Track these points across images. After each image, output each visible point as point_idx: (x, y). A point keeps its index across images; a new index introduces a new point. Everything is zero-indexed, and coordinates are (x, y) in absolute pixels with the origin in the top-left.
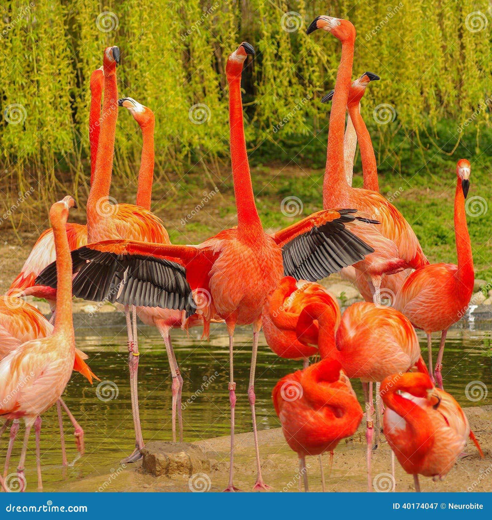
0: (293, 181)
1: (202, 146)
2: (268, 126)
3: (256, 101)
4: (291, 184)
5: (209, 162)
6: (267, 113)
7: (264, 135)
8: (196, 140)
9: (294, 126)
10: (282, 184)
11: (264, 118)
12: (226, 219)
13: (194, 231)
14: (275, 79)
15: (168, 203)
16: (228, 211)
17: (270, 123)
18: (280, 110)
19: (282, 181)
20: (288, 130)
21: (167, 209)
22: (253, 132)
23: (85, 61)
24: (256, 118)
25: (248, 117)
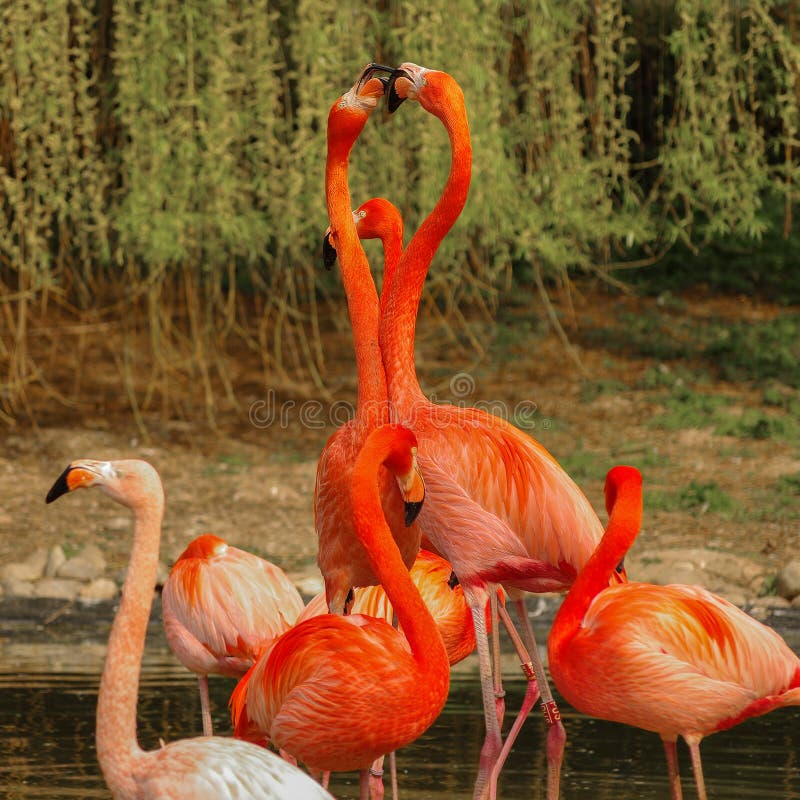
0: (739, 327)
1: (536, 251)
2: (682, 213)
3: (661, 159)
4: (734, 336)
5: (550, 283)
6: (679, 187)
7: (675, 231)
8: (524, 241)
9: (732, 219)
10: (715, 335)
11: (672, 195)
12: (595, 405)
14: (701, 115)
16: (600, 389)
17: (687, 206)
18: (706, 185)
19: (716, 329)
20: (717, 225)
22: (653, 224)
23: (303, 67)
24: (654, 195)
25: (641, 191)
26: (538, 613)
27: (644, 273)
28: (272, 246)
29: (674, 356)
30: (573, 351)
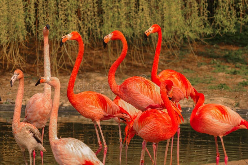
0: (230, 51)
1: (188, 36)
2: (219, 28)
3: (214, 17)
4: (230, 53)
5: (191, 42)
6: (218, 22)
7: (217, 32)
8: (186, 34)
9: (229, 29)
10: (225, 53)
11: (217, 24)
12: (201, 68)
13: (187, 73)
14: (223, 7)
15: (175, 60)
16: (202, 64)
17: (220, 26)
18: (224, 22)
19: (226, 52)
20: (226, 30)
21: (175, 62)
22: (213, 30)
24: (213, 24)
25: (210, 24)
26: (188, 111)
27: (211, 40)
28: (134, 35)
29: (217, 57)
30: (196, 56)
